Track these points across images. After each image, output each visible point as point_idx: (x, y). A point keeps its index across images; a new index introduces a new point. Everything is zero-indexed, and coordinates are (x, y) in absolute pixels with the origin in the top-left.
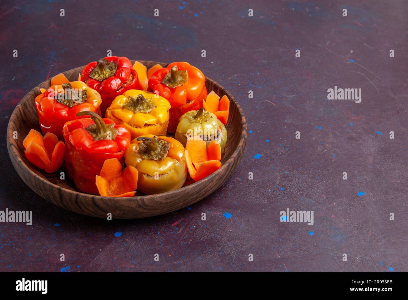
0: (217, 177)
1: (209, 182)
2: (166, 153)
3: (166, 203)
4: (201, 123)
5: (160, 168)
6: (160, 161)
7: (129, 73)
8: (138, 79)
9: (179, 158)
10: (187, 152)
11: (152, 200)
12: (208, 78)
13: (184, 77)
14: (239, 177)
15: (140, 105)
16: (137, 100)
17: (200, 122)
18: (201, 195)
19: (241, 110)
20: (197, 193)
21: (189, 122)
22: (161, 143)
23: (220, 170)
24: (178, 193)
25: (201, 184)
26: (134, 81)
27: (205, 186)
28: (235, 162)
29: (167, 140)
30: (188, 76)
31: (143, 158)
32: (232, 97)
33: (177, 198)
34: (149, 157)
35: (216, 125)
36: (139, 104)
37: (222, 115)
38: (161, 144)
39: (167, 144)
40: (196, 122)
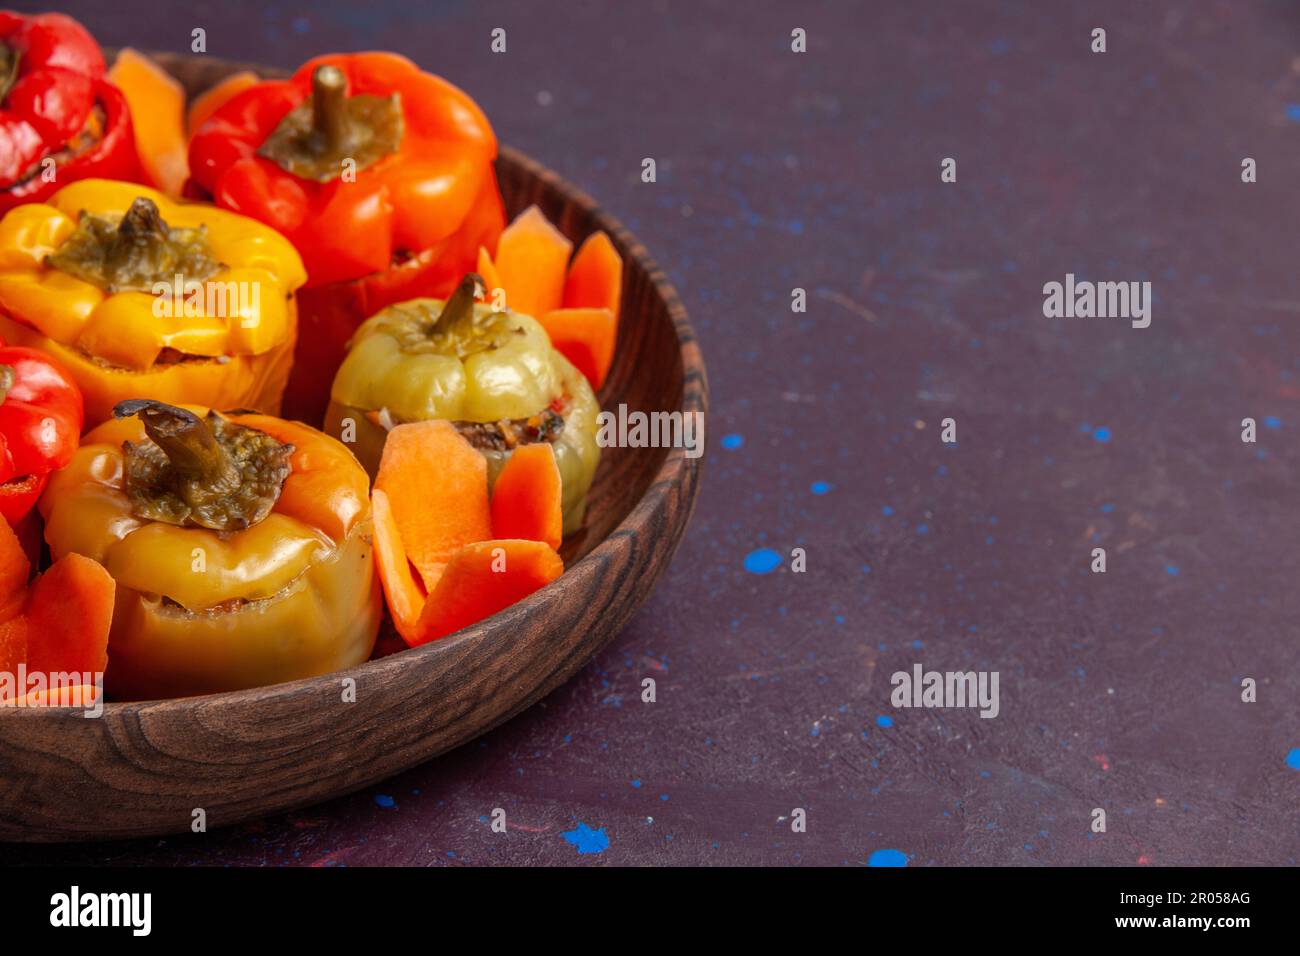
0: (537, 629)
1: (493, 649)
2: (269, 494)
3: (258, 745)
4: (463, 360)
5: (233, 566)
6: (236, 531)
7: (81, 96)
8: (130, 127)
9: (338, 522)
10: (380, 500)
11: (186, 724)
12: (511, 153)
13: (382, 129)
14: (656, 657)
15: (141, 254)
16: (126, 226)
17: (455, 351)
18: (449, 715)
19: (678, 312)
20: (426, 703)
21: (402, 350)
22: (244, 445)
23: (552, 591)
24: (323, 692)
25: (449, 654)
26: (109, 143)
27: (469, 668)
28: (639, 558)
29: (275, 433)
30: (401, 126)
31: (147, 514)
32: (638, 250)
33: (318, 720)
34: (177, 512)
35: (542, 371)
36: (136, 249)
37: (581, 335)
38: (244, 454)
39: (275, 449)
40: (436, 352)
